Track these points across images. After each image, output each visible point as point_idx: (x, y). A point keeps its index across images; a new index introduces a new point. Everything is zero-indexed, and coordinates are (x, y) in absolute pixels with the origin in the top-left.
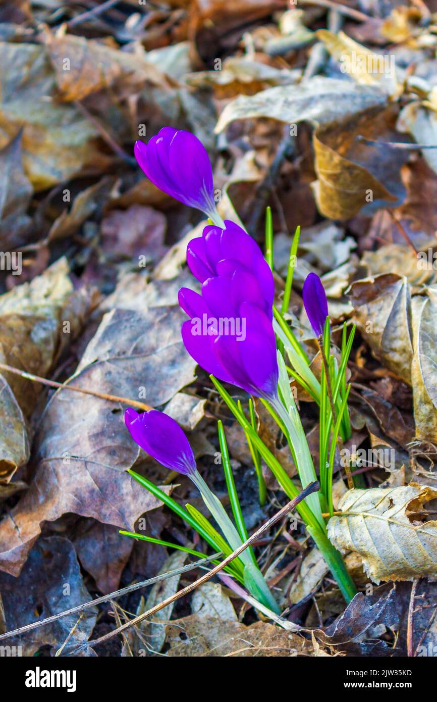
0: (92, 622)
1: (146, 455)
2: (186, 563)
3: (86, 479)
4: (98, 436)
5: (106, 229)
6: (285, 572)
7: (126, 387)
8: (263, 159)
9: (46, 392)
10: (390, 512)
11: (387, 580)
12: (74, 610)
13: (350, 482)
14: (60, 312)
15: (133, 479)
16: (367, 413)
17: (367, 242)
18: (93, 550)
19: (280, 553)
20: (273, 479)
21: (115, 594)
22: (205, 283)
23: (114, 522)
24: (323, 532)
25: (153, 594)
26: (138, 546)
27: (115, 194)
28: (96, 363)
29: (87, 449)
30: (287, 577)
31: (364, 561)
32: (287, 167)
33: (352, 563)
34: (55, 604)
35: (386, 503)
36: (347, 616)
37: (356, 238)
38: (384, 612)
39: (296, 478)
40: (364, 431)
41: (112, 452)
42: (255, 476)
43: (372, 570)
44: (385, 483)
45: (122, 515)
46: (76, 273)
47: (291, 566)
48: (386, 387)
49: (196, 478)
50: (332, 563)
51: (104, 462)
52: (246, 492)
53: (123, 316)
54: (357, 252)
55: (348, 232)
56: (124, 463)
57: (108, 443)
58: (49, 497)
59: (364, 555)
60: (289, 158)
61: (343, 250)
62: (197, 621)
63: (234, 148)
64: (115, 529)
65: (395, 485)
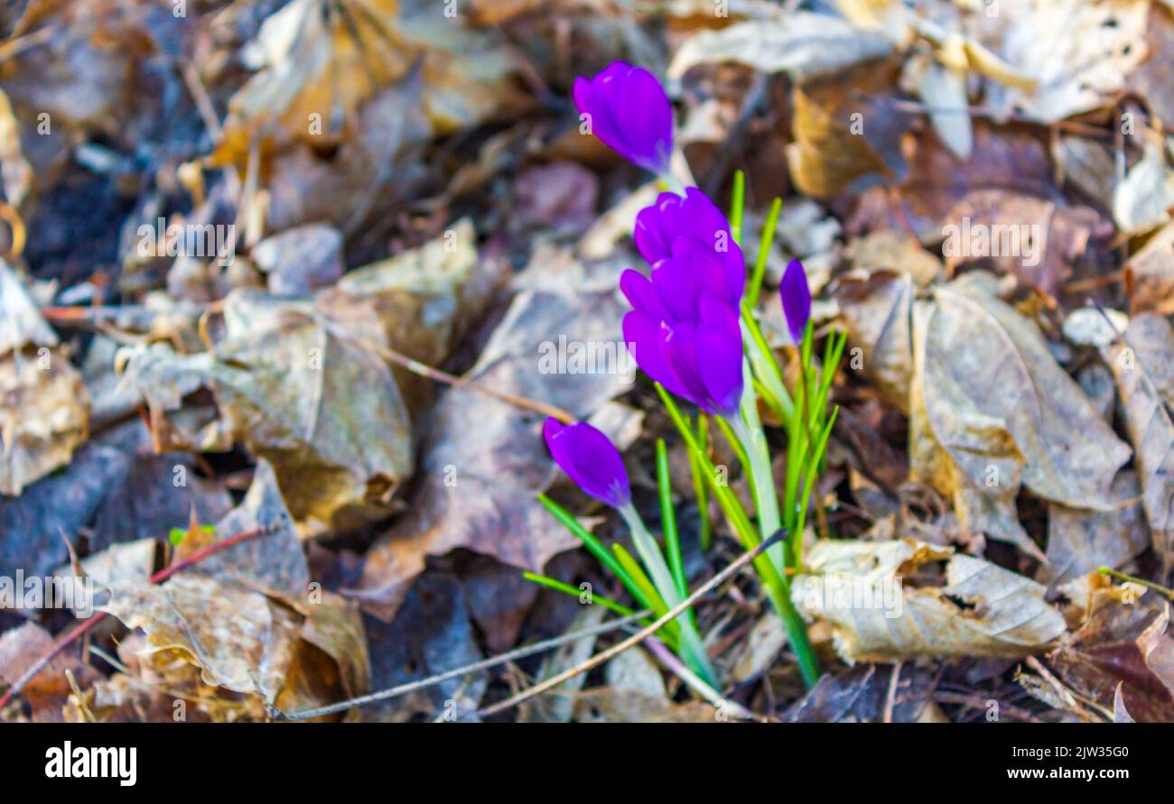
0: (480, 687)
1: (564, 476)
2: (605, 619)
3: (484, 504)
4: (502, 450)
5: (522, 188)
6: (730, 639)
7: (541, 390)
8: (728, 113)
9: (436, 390)
10: (875, 574)
11: (863, 659)
12: (462, 671)
13: (824, 531)
14: (459, 289)
15: (545, 509)
16: (847, 443)
17: (854, 225)
18: (485, 594)
19: (723, 615)
20: (721, 519)
21: (515, 654)
22: (657, 265)
23: (516, 560)
24: (785, 593)
25: (560, 657)
26: (543, 593)
27: (534, 145)
28: (506, 358)
29: (487, 466)
30: (731, 647)
31: (836, 634)
32: (757, 126)
33: (817, 634)
34: (436, 661)
35: (870, 561)
36: (811, 702)
37: (841, 219)
38: (858, 701)
39: (754, 521)
40: (844, 468)
41: (519, 471)
42: (697, 516)
43: (846, 647)
44: (866, 536)
45: (527, 553)
46: (481, 241)
47: (737, 632)
48: (873, 412)
49: (629, 513)
50: (793, 635)
51: (508, 485)
52: (687, 534)
53: (542, 300)
54: (842, 239)
55: (829, 210)
56: (534, 486)
57: (515, 459)
58: (435, 522)
59: (836, 625)
60: (759, 112)
61: (824, 234)
62: (614, 696)
63: (689, 97)
64: (516, 571)
65: (882, 539)
